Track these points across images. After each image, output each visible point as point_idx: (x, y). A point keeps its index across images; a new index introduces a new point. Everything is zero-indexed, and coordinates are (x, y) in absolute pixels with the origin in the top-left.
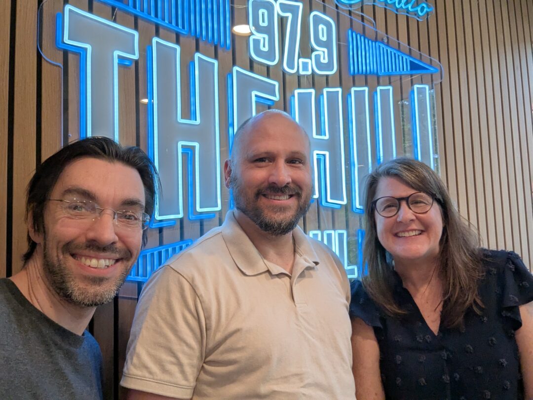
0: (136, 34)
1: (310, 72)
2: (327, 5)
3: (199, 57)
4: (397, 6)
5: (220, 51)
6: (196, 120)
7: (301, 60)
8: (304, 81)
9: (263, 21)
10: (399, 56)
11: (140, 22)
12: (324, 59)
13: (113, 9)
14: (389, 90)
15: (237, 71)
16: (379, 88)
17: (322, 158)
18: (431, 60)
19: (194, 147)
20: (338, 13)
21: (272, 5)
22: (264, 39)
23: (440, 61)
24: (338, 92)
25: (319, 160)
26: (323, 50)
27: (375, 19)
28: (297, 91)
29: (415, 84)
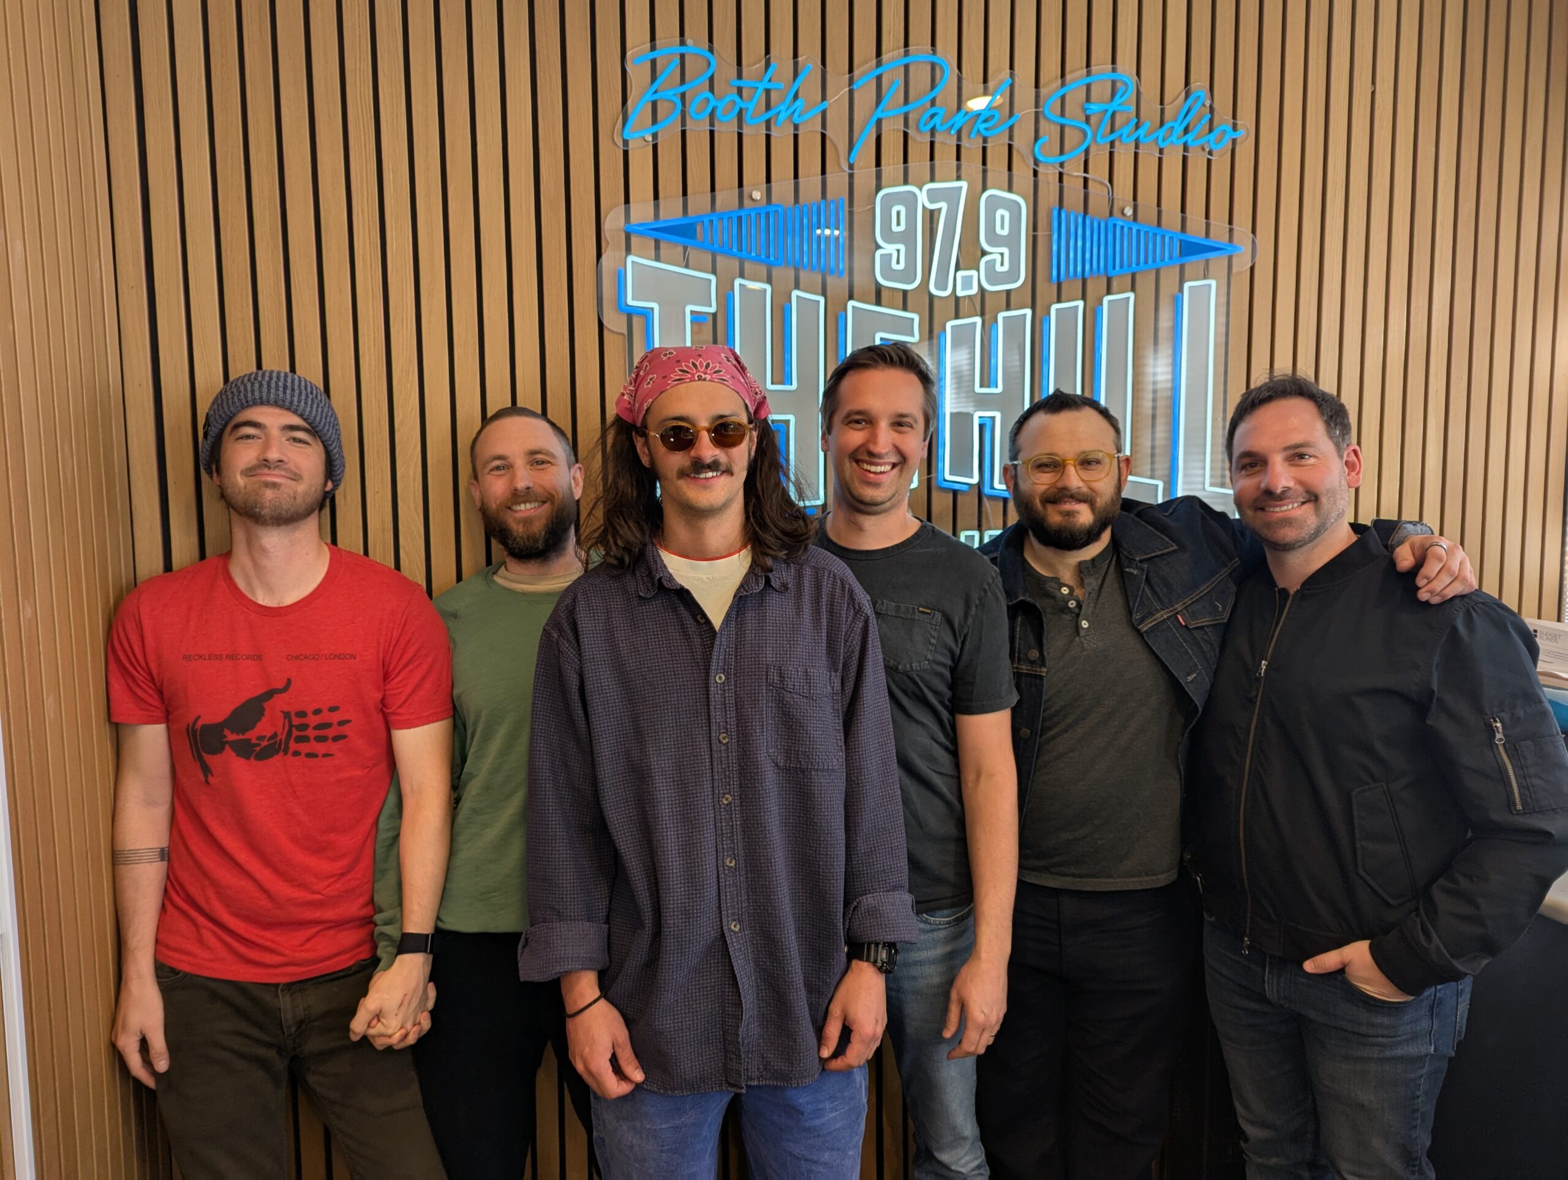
0: (713, 278)
1: (974, 290)
2: (1015, 175)
3: (797, 296)
4: (1162, 145)
5: (830, 280)
6: (791, 384)
7: (960, 274)
8: (964, 306)
9: (898, 224)
10: (1155, 235)
11: (719, 258)
12: (1002, 264)
13: (685, 248)
14: (1128, 299)
15: (854, 307)
16: (1107, 299)
17: (988, 424)
18: (1232, 230)
19: (787, 422)
21: (915, 195)
22: (898, 251)
23: (1253, 230)
24: (1025, 315)
25: (982, 427)
26: (1001, 251)
27: (1111, 181)
28: (949, 325)
29: (1185, 282)
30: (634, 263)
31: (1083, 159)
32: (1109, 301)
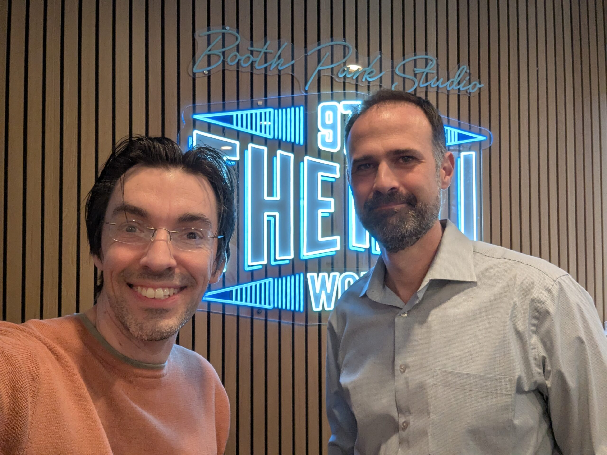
0: (238, 143)
3: (280, 153)
4: (449, 89)
5: (295, 147)
6: (277, 197)
9: (329, 120)
10: (447, 130)
11: (240, 134)
13: (224, 128)
15: (308, 160)
18: (480, 129)
19: (275, 216)
21: (336, 107)
22: (329, 133)
23: (490, 129)
29: (462, 152)
30: (197, 134)
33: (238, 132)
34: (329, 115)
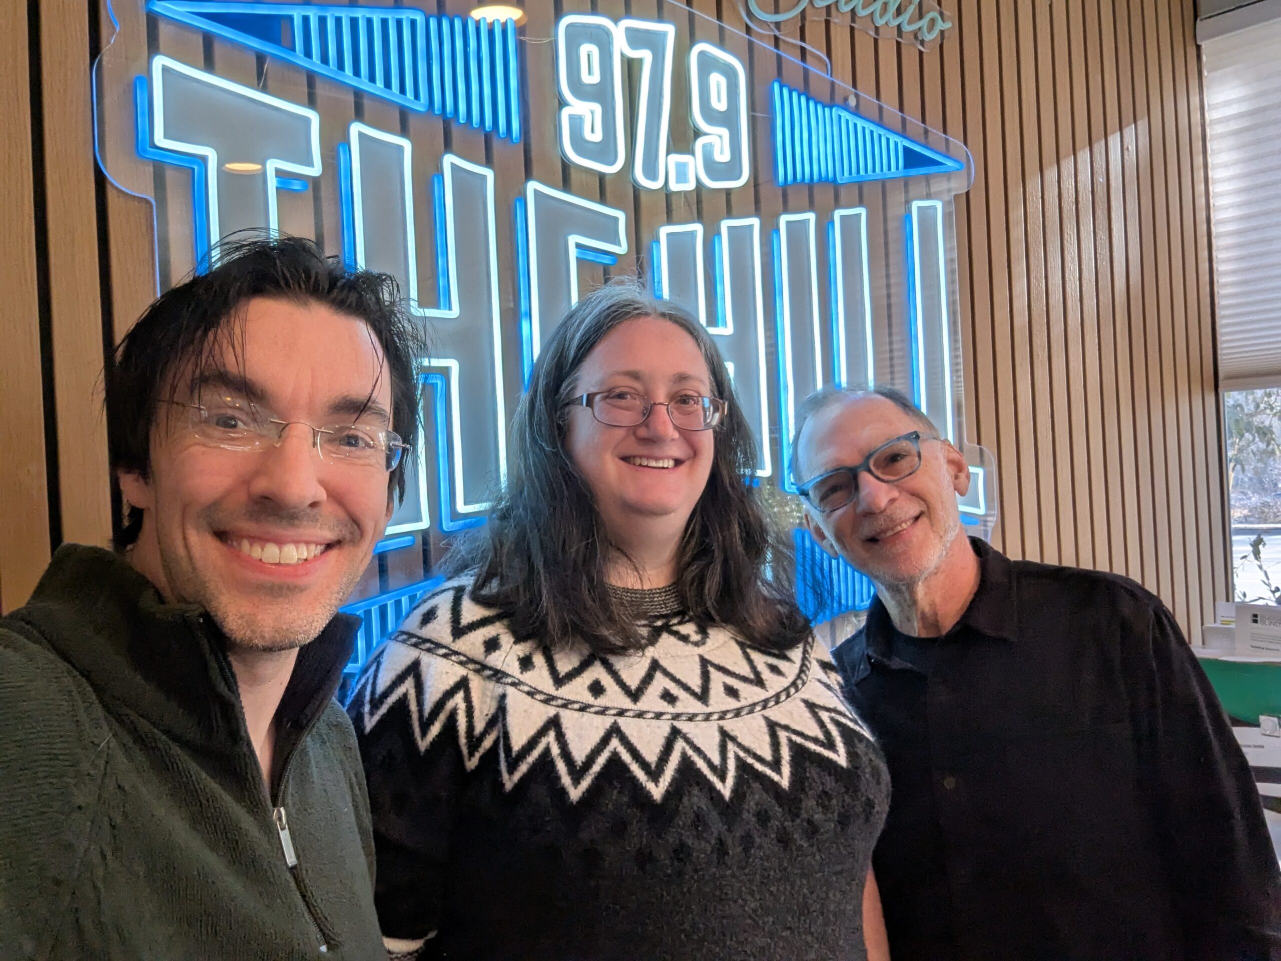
0: (314, 117)
1: (691, 186)
2: (726, 26)
3: (452, 164)
4: (878, 23)
5: (496, 145)
6: (450, 309)
7: (675, 158)
8: (678, 205)
9: (590, 73)
10: (880, 136)
11: (321, 89)
12: (722, 152)
13: (261, 58)
14: (859, 215)
15: (536, 192)
16: (838, 214)
18: (947, 142)
19: (447, 370)
20: (751, 44)
21: (607, 33)
22: (592, 113)
23: (965, 143)
24: (751, 227)
26: (719, 133)
27: (829, 54)
28: (664, 231)
29: (913, 200)
30: (165, 70)
31: (799, 24)
32: (843, 218)
33: (311, 78)
34: (589, 56)
